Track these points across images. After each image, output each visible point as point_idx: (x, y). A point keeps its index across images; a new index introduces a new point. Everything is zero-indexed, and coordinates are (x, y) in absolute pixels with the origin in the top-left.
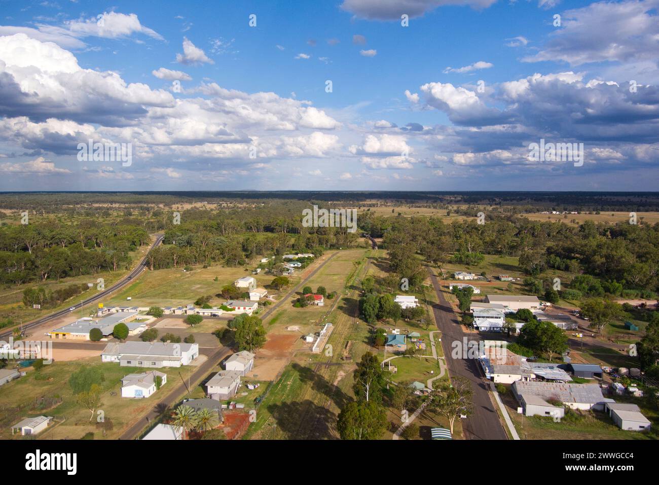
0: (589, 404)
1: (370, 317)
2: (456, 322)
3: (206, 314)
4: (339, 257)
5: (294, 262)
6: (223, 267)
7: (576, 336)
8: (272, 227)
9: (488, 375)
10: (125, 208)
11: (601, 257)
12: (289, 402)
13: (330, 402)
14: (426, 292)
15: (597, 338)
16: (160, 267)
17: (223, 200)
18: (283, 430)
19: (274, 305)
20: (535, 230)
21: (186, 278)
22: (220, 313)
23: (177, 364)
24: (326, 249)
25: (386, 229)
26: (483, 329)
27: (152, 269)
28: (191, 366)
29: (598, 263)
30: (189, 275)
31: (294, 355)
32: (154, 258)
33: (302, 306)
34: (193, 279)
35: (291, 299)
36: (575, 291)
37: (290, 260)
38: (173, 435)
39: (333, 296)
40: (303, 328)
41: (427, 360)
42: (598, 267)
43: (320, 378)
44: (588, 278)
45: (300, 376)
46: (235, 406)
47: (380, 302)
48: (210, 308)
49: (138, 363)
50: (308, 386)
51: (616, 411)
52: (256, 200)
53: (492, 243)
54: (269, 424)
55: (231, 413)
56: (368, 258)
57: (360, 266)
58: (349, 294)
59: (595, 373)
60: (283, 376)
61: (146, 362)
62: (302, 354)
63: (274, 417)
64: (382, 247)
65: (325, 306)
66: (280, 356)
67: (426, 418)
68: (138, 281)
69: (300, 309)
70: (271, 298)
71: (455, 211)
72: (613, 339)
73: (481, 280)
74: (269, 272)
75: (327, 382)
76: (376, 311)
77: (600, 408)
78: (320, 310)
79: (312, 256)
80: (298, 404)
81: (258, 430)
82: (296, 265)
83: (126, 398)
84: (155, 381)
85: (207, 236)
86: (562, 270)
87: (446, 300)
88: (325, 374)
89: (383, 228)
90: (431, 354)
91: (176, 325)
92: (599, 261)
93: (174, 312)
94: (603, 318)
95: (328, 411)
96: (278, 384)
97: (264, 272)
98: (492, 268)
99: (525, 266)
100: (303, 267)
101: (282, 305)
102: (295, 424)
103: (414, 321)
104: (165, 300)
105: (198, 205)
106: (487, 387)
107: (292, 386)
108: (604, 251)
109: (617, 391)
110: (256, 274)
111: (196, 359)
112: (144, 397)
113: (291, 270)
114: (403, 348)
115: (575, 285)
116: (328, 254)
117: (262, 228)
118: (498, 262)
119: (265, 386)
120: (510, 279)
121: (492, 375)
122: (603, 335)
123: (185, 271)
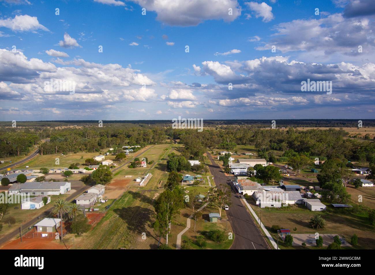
0: (294, 201)
1: (173, 169)
2: (222, 172)
3: (75, 172)
4: (155, 147)
5: (129, 149)
6: (86, 153)
7: (286, 176)
8: (116, 135)
9: (240, 191)
10: (25, 129)
11: (298, 142)
12: (126, 207)
13: (150, 206)
14: (205, 160)
15: (297, 177)
16: (47, 153)
17: (86, 124)
18: (122, 219)
19: (117, 168)
20: (263, 133)
21: (63, 158)
22: (84, 171)
23: (57, 193)
24: (148, 144)
25: (182, 134)
26: (236, 174)
27: (42, 154)
28: (66, 194)
29: (296, 145)
30: (65, 157)
31: (129, 187)
32: (44, 148)
33: (134, 167)
34: (67, 158)
35: (127, 165)
36: (285, 157)
37: (127, 149)
38: (54, 222)
39: (152, 162)
40: (134, 176)
41: (206, 187)
42: (297, 147)
43: (145, 196)
44: (292, 151)
45: (133, 196)
46: (93, 210)
47: (179, 161)
48: (78, 169)
49: (32, 193)
50: (138, 200)
51: (308, 202)
52: (106, 124)
53: (240, 139)
54: (114, 217)
55: (90, 213)
56: (172, 147)
57: (167, 151)
58: (161, 162)
59: (297, 189)
60: (123, 196)
61: (37, 193)
62: (134, 187)
63: (117, 214)
64: (180, 142)
65: (147, 167)
66: (121, 188)
67: (206, 211)
68: (33, 160)
69: (133, 169)
70: (115, 165)
71: (220, 128)
72: (305, 177)
73: (235, 155)
74: (114, 154)
75: (149, 198)
76: (177, 166)
77: (300, 203)
78: (144, 169)
79: (139, 147)
80: (131, 208)
81: (107, 220)
82: (130, 151)
83: (24, 210)
84: (43, 200)
85: (76, 137)
86: (278, 150)
87: (216, 163)
88: (148, 195)
89: (180, 134)
90: (208, 184)
91: (57, 177)
92: (297, 144)
93: (56, 172)
94: (300, 165)
95: (149, 210)
96: (120, 200)
97: (111, 154)
98: (240, 150)
99: (258, 148)
100: (134, 152)
101: (122, 168)
102: (130, 216)
103: (198, 172)
104: (50, 167)
105: (72, 127)
106: (239, 197)
107: (128, 200)
108: (299, 139)
109: (309, 196)
110: (106, 155)
111: (69, 191)
112: (36, 208)
113: (127, 153)
114: (192, 182)
115: (285, 155)
116: (149, 146)
117: (110, 136)
118: (244, 148)
119: (111, 202)
120: (250, 154)
121: (242, 191)
122: (300, 174)
123: (63, 155)
